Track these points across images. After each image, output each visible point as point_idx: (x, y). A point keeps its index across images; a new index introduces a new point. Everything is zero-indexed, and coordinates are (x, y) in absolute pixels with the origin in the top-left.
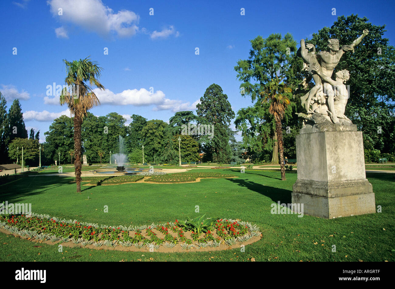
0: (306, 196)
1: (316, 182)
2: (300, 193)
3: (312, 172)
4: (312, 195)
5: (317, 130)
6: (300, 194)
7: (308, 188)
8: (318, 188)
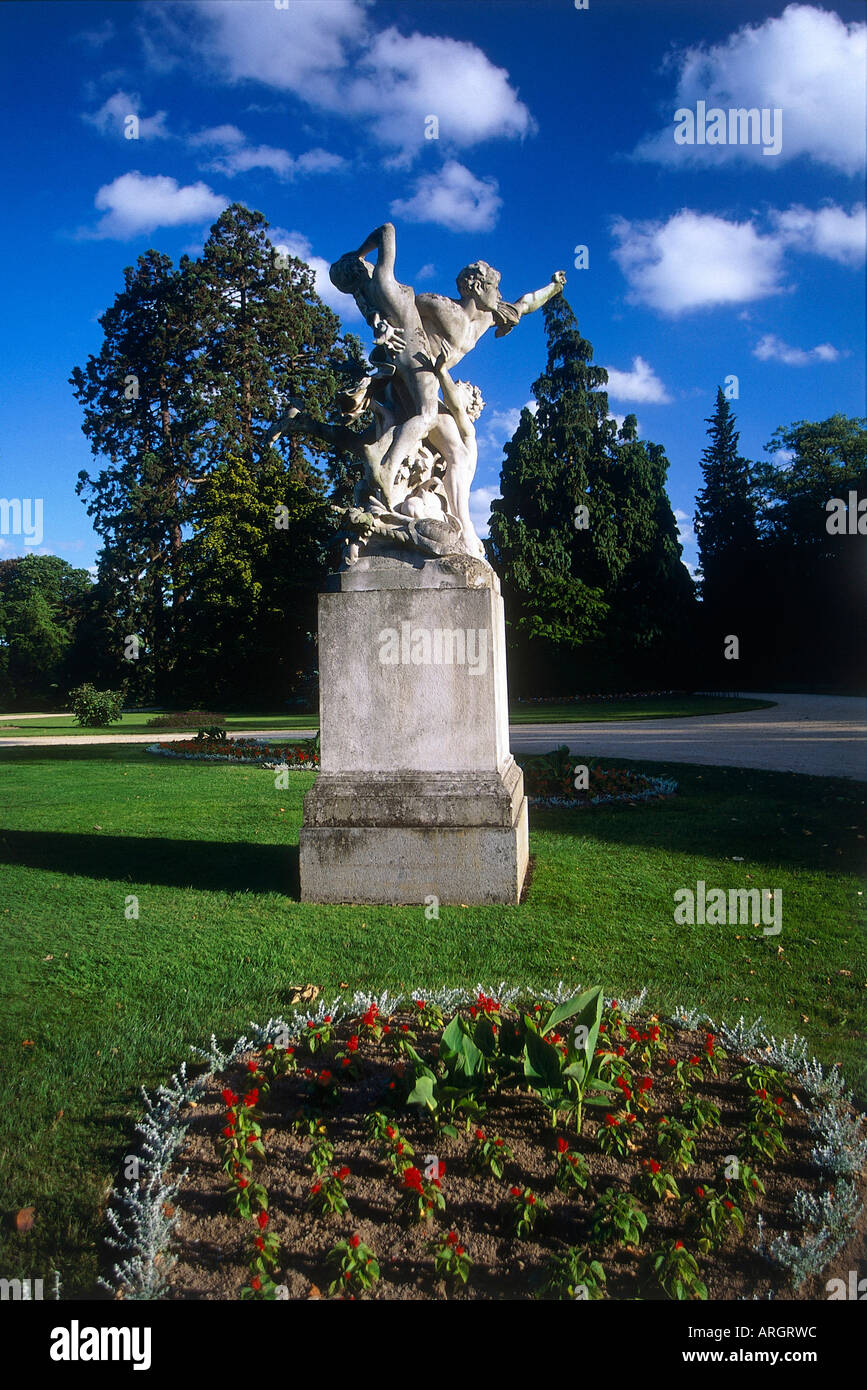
0: (393, 833)
1: (438, 777)
2: (350, 824)
3: (412, 738)
4: (426, 829)
5: (449, 579)
6: (356, 831)
7: (400, 803)
8: (457, 797)
